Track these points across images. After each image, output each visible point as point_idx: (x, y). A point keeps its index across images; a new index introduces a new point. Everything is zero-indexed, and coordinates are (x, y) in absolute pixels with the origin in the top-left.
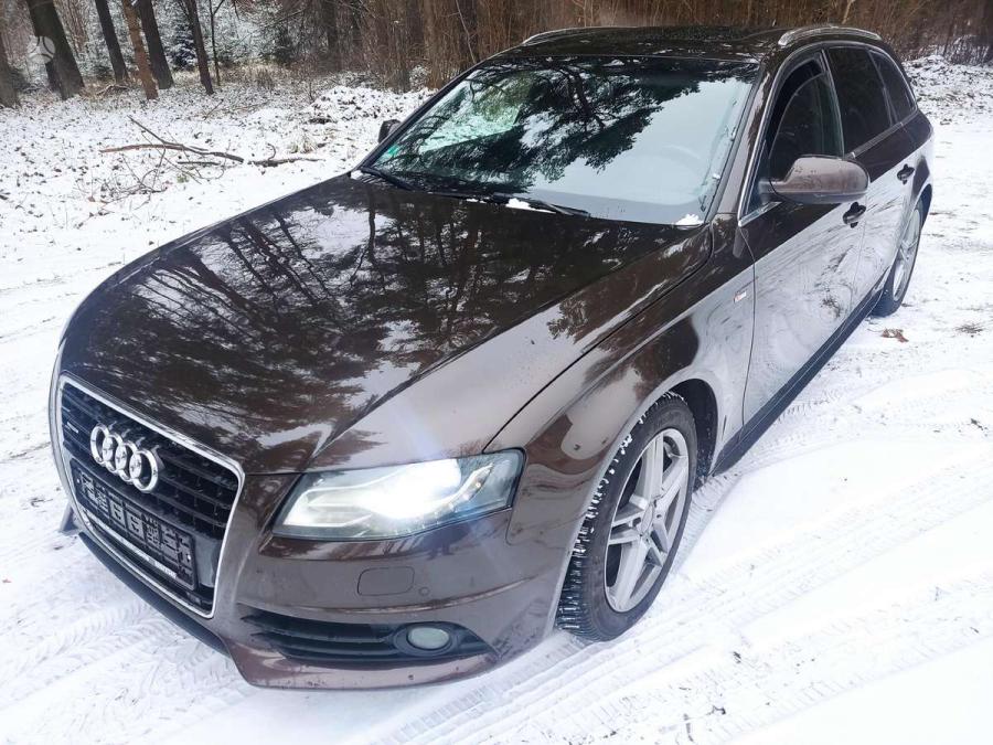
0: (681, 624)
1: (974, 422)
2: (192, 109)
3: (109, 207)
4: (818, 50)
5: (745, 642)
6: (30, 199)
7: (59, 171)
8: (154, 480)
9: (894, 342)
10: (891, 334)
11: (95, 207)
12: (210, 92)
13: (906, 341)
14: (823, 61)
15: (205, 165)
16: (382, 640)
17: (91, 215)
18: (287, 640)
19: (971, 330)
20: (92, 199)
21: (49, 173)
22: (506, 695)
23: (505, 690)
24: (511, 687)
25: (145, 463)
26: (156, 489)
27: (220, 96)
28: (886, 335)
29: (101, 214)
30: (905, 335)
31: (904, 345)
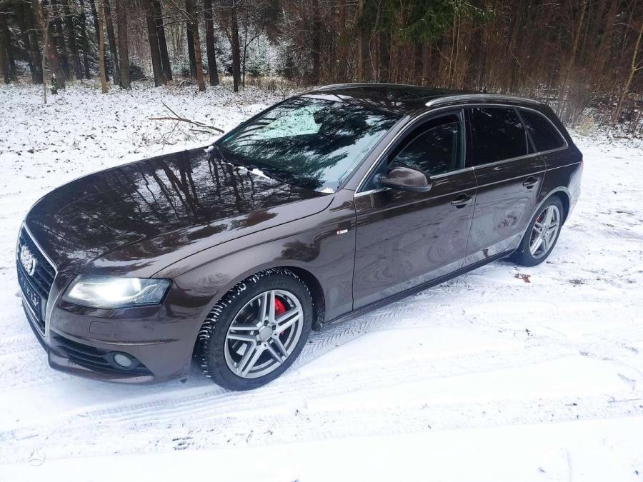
0: (281, 392)
1: (527, 331)
2: (221, 99)
3: (139, 149)
4: (459, 109)
5: (306, 407)
6: (105, 140)
7: (125, 127)
8: (33, 270)
9: (521, 282)
10: (520, 277)
11: (133, 148)
12: (236, 90)
13: (529, 282)
14: (461, 116)
15: (204, 132)
16: (100, 356)
17: (129, 152)
18: (69, 351)
19: (577, 282)
20: (134, 144)
21: (120, 126)
22: (176, 405)
23: (177, 403)
24: (180, 402)
25: (32, 264)
26: (34, 275)
27: (241, 93)
28: (517, 276)
29: (135, 152)
30: (529, 279)
31: (527, 284)
